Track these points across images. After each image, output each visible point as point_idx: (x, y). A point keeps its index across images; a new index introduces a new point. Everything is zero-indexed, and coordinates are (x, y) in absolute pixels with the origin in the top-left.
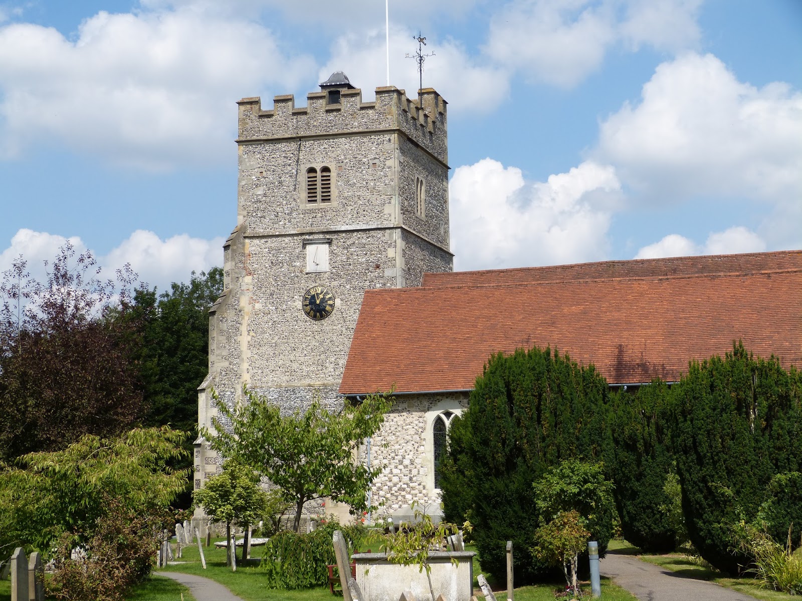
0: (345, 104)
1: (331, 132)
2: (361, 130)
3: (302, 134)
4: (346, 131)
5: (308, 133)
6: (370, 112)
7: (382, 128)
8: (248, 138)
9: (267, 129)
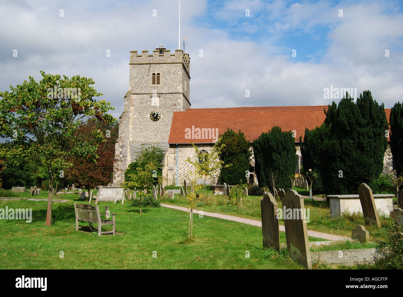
0: (166, 54)
1: (160, 62)
2: (170, 62)
3: (151, 63)
4: (165, 62)
5: (153, 62)
6: (173, 57)
7: (177, 62)
8: (133, 63)
9: (140, 60)
